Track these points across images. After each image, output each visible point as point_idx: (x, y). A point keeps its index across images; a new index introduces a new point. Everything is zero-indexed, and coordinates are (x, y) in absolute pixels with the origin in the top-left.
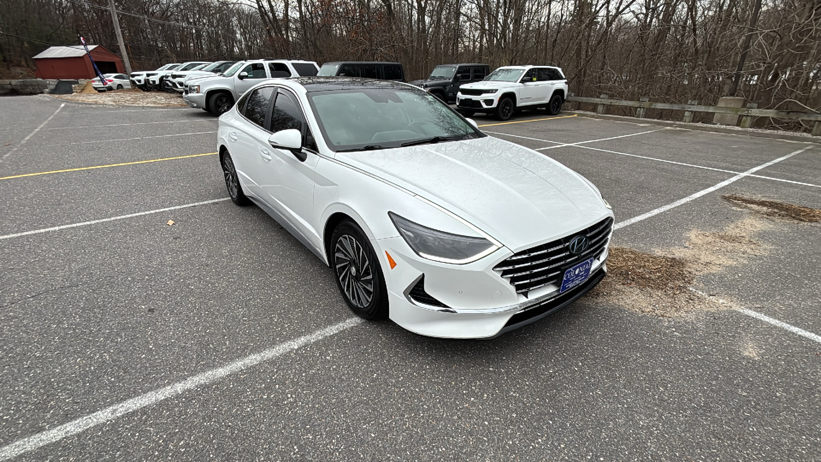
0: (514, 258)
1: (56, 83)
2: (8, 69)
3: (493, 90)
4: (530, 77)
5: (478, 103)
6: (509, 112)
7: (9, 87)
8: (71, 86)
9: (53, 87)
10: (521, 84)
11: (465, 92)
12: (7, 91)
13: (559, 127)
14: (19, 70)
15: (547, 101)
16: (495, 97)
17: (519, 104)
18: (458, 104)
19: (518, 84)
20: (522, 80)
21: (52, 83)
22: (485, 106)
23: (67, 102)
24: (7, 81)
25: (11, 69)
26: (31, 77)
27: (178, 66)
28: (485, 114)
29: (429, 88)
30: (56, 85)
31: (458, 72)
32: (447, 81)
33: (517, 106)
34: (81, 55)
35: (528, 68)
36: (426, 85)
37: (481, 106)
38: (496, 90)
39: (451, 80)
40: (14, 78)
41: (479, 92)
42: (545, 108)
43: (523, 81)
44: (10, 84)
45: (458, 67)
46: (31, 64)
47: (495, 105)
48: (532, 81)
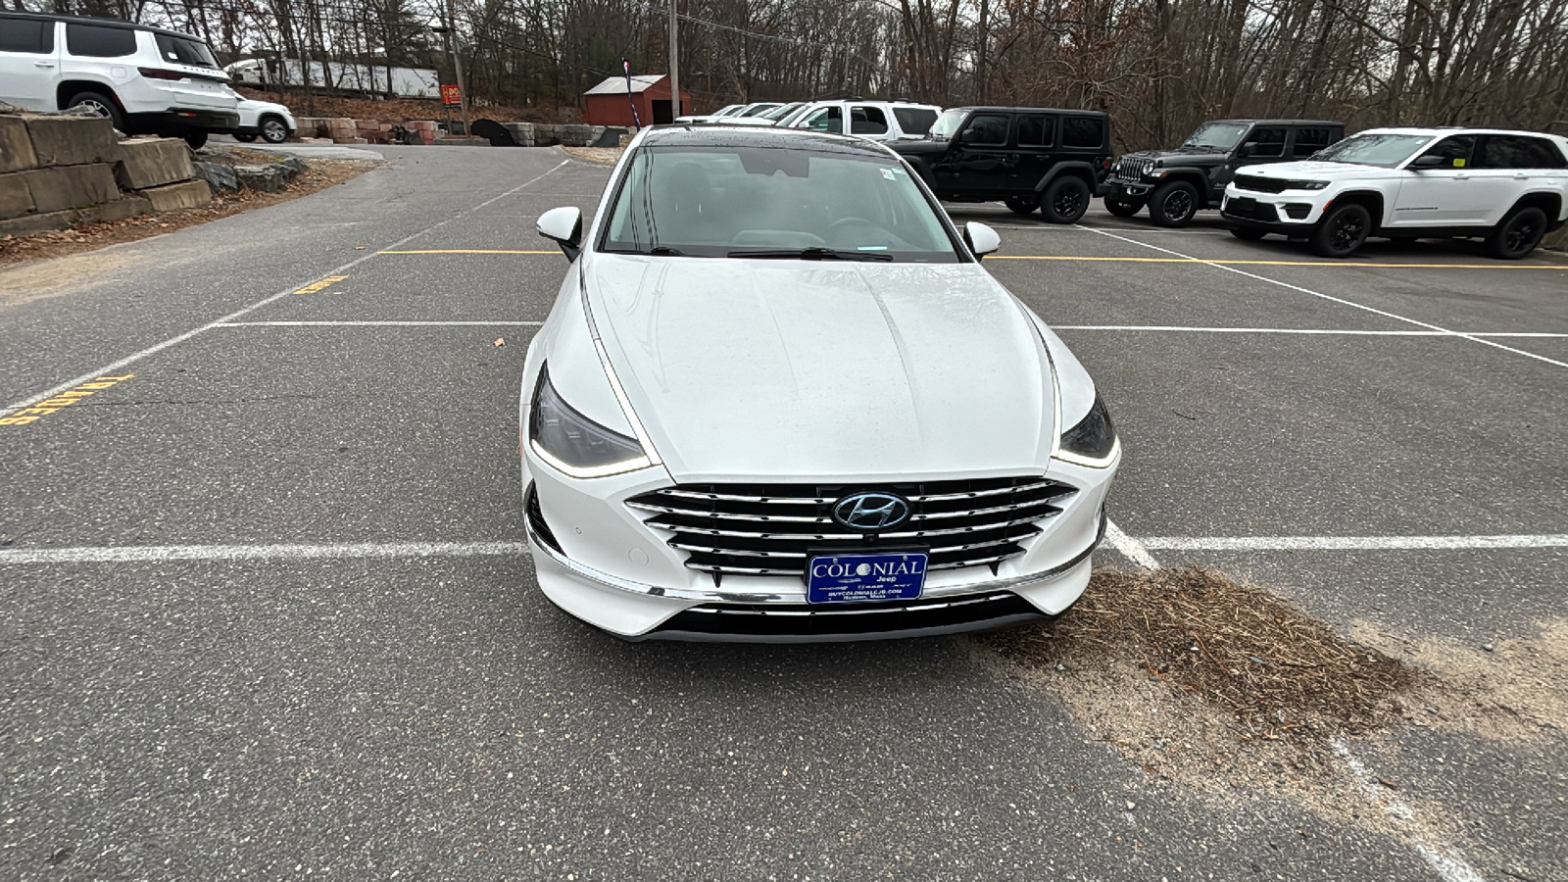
0: (674, 493)
1: (602, 132)
2: (557, 109)
3: (1316, 183)
4: (1443, 156)
5: (1270, 209)
6: (1353, 238)
7: (552, 135)
8: (618, 138)
9: (597, 137)
10: (1408, 173)
11: (1245, 182)
12: (548, 140)
13: (1488, 290)
14: (567, 111)
15: (1491, 220)
16: (1318, 201)
17: (1390, 220)
18: (1223, 207)
19: (1400, 172)
20: (1413, 163)
21: (598, 130)
22: (1284, 218)
23: (572, 158)
24: (550, 126)
25: (559, 109)
26: (577, 121)
27: (740, 108)
28: (1284, 237)
29: (1164, 170)
30: (602, 136)
31: (1251, 137)
32: (1220, 156)
33: (1383, 225)
34: (642, 90)
35: (1441, 134)
36: (1160, 162)
37: (1275, 217)
38: (1326, 184)
39: (1226, 156)
40: (559, 122)
41: (1277, 185)
42: (1482, 239)
43: (1415, 166)
44: (553, 131)
45: (1252, 125)
46: (583, 102)
47: (1312, 218)
48: (1451, 167)
